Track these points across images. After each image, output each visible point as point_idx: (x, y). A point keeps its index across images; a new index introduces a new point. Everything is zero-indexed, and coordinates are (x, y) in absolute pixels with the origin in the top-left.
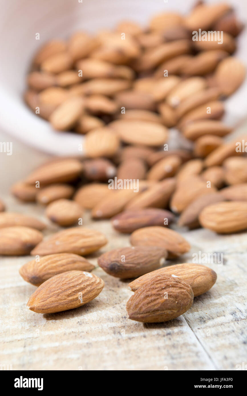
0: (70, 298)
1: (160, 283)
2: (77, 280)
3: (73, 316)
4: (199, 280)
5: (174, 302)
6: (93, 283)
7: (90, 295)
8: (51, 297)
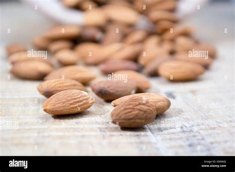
0: (72, 106)
1: (135, 101)
2: (78, 95)
3: (72, 118)
4: (160, 104)
5: (143, 115)
6: (87, 98)
7: (85, 106)
8: (59, 103)
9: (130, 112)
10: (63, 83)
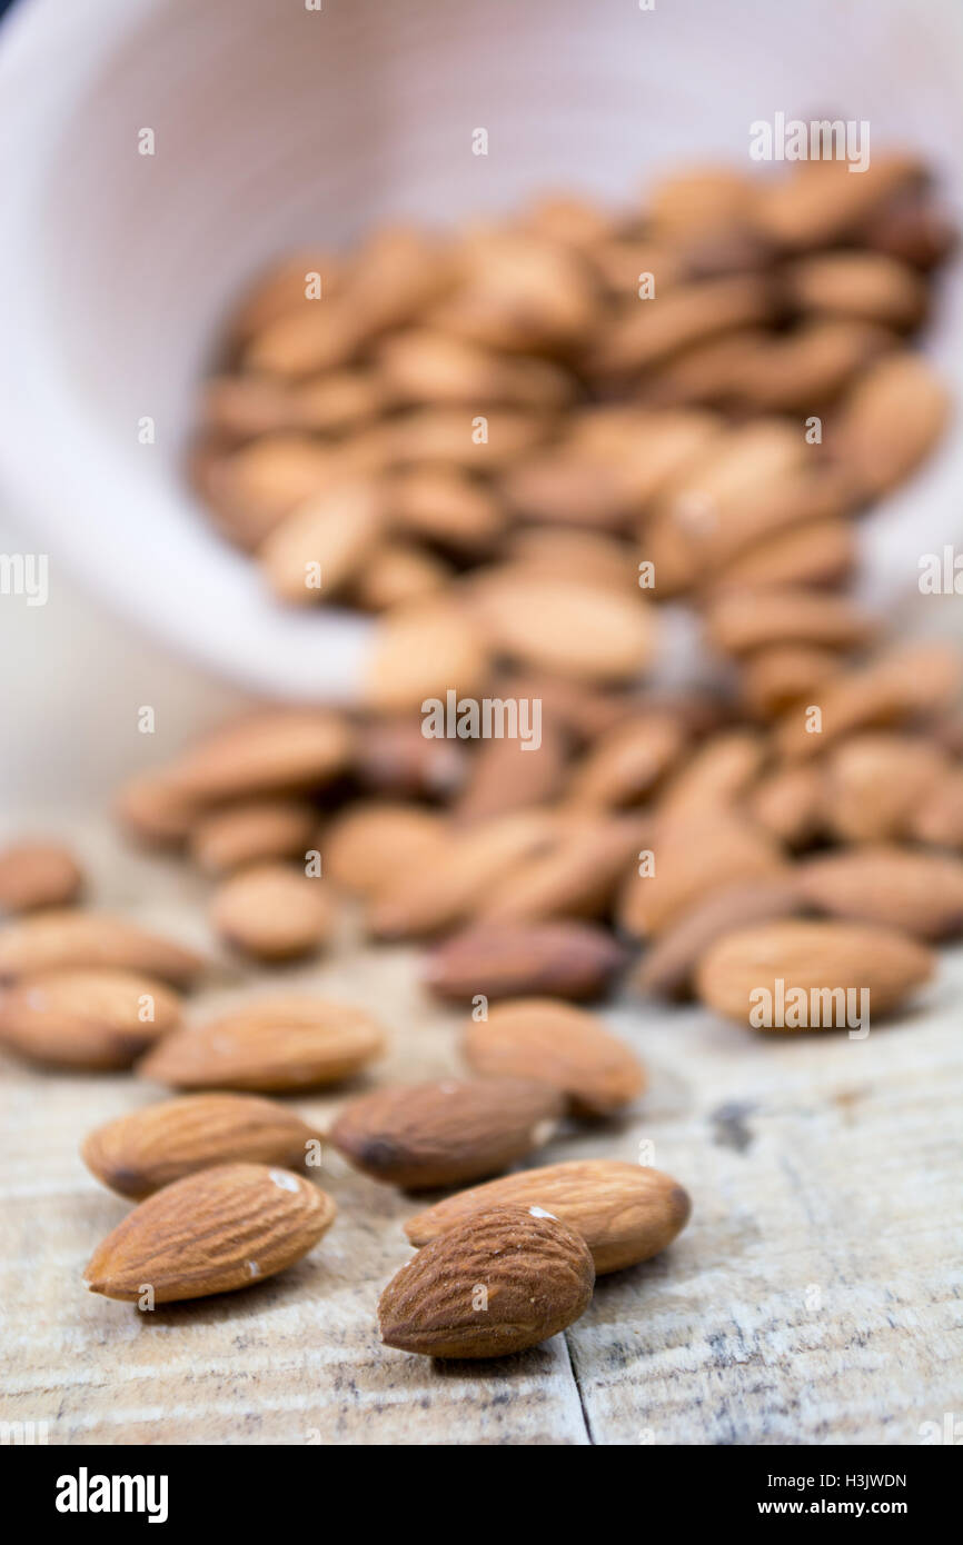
0: (220, 1260)
1: (490, 1236)
2: (246, 1203)
3: (225, 1315)
4: (627, 1220)
5: (526, 1300)
6: (296, 1212)
7: (284, 1251)
8: (159, 1253)
10: (197, 1124)
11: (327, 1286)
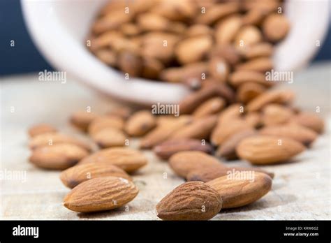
0: (105, 199)
5: (203, 202)
6: (128, 188)
7: (125, 198)
9: (184, 199)
11: (136, 211)
